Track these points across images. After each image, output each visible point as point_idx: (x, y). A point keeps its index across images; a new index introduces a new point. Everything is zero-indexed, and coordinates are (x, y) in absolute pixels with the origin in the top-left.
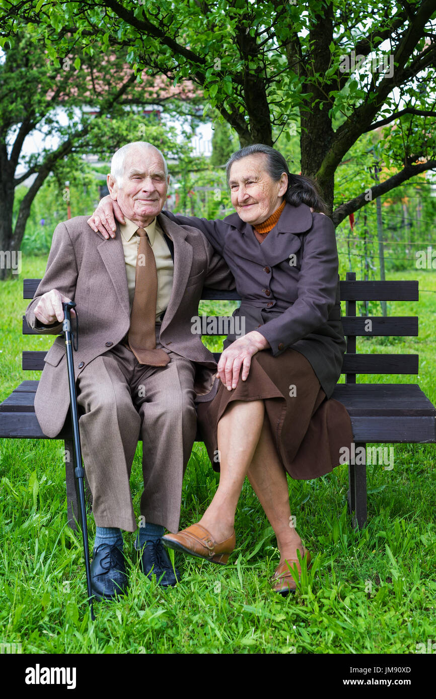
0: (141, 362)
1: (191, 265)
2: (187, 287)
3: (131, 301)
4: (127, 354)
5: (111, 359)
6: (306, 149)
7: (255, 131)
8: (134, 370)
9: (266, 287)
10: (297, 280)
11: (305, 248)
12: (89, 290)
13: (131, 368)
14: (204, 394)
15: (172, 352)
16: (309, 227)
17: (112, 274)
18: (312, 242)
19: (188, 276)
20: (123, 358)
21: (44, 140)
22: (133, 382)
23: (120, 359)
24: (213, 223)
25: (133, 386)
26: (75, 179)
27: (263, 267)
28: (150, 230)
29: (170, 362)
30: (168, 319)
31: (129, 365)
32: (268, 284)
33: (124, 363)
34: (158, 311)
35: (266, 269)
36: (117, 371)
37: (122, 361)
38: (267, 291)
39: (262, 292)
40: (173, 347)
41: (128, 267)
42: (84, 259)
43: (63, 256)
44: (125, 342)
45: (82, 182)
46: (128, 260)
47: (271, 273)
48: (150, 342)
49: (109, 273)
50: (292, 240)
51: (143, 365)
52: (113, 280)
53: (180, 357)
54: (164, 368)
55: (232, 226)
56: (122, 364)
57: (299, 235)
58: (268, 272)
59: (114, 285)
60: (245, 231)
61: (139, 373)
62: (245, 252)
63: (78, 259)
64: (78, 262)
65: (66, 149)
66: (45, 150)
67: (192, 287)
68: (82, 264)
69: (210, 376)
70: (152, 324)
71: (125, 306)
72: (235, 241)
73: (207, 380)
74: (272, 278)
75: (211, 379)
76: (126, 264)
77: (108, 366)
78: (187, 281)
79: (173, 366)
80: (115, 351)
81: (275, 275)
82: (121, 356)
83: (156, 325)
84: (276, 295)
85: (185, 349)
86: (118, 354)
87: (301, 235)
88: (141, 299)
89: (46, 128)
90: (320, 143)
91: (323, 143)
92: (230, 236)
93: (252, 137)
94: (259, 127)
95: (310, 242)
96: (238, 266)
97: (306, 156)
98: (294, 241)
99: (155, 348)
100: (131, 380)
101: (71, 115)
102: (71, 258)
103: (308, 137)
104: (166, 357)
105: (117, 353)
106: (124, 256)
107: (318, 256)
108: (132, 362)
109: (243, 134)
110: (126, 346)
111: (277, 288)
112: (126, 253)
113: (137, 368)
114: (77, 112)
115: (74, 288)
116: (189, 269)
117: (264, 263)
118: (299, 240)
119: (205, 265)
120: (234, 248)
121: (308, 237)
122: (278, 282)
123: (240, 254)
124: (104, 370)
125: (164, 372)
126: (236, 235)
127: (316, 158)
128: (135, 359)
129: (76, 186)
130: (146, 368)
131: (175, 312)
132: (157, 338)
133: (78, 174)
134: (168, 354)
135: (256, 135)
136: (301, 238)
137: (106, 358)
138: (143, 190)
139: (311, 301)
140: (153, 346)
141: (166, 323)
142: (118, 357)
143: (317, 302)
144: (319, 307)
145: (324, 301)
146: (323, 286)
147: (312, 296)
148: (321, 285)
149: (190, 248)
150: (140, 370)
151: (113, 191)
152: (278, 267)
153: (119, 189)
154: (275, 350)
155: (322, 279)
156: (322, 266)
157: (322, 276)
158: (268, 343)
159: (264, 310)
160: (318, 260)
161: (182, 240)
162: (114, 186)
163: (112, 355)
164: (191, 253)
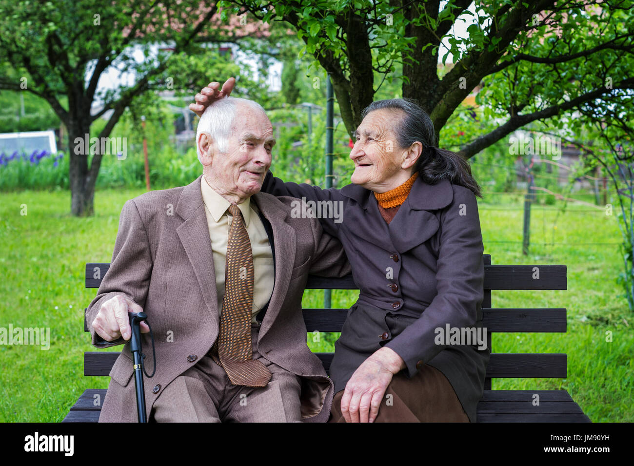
0: (233, 382)
1: (295, 252)
2: (291, 280)
3: (221, 299)
4: (216, 369)
8: (225, 390)
9: (393, 281)
10: (435, 272)
11: (444, 229)
12: (166, 286)
13: (221, 388)
14: (312, 416)
15: (272, 363)
16: (449, 202)
17: (196, 265)
18: (452, 222)
19: (292, 266)
20: (210, 375)
21: (120, 77)
22: (224, 404)
23: (207, 377)
25: (224, 409)
26: (150, 114)
27: (390, 253)
28: (244, 208)
29: (270, 381)
30: (269, 321)
31: (218, 384)
32: (396, 277)
33: (212, 382)
34: (255, 310)
35: (394, 256)
36: (204, 396)
37: (209, 379)
38: (393, 286)
39: (388, 287)
40: (273, 357)
41: (216, 256)
42: (160, 246)
43: (133, 243)
44: (213, 353)
45: (157, 117)
46: (215, 246)
47: (399, 263)
48: (244, 353)
49: (192, 264)
50: (428, 219)
51: (236, 385)
52: (197, 274)
53: (283, 371)
54: (263, 388)
55: (352, 200)
56: (209, 382)
57: (435, 212)
58: (397, 260)
59: (199, 280)
60: (368, 206)
61: (232, 393)
62: (367, 234)
63: (153, 247)
64: (153, 251)
65: (142, 86)
66: (121, 87)
67: (298, 279)
68: (158, 253)
69: (319, 391)
70: (247, 327)
71: (212, 307)
72: (356, 220)
73: (314, 396)
74: (402, 269)
75: (321, 395)
76: (213, 251)
77: (192, 390)
78: (291, 272)
79: (276, 386)
80: (200, 366)
81: (406, 266)
82: (208, 372)
84: (405, 292)
85: (289, 358)
86: (205, 370)
87: (439, 212)
88: (233, 297)
89: (122, 65)
92: (349, 212)
95: (449, 221)
96: (357, 251)
98: (430, 220)
99: (251, 358)
100: (221, 402)
101: (146, 53)
102: (143, 245)
104: (264, 373)
105: (202, 368)
106: (210, 242)
107: (461, 240)
108: (223, 381)
110: (215, 358)
111: (407, 282)
112: (213, 238)
113: (228, 388)
114: (154, 49)
115: (146, 283)
116: (293, 257)
117: (392, 248)
118: (437, 220)
119: (311, 250)
120: (354, 227)
121: (448, 216)
122: (408, 274)
123: (361, 235)
124: (187, 398)
125: (264, 394)
126: (357, 212)
128: (226, 376)
129: (152, 120)
130: (239, 389)
131: (277, 313)
132: (254, 344)
133: (153, 110)
134: (267, 366)
136: (439, 215)
137: (189, 379)
138: (255, 160)
139: (456, 298)
140: (248, 357)
141: (266, 326)
142: (204, 374)
143: (464, 298)
144: (466, 305)
145: (471, 297)
146: (471, 277)
147: (457, 290)
148: (467, 275)
149: (291, 231)
150: (230, 391)
151: (205, 153)
152: (410, 254)
153: (220, 153)
154: (412, 370)
155: (468, 269)
156: (468, 252)
157: (467, 264)
158: (404, 363)
159: (389, 314)
160: (463, 244)
161: (282, 222)
162: (210, 147)
163: (196, 374)
164: (294, 236)
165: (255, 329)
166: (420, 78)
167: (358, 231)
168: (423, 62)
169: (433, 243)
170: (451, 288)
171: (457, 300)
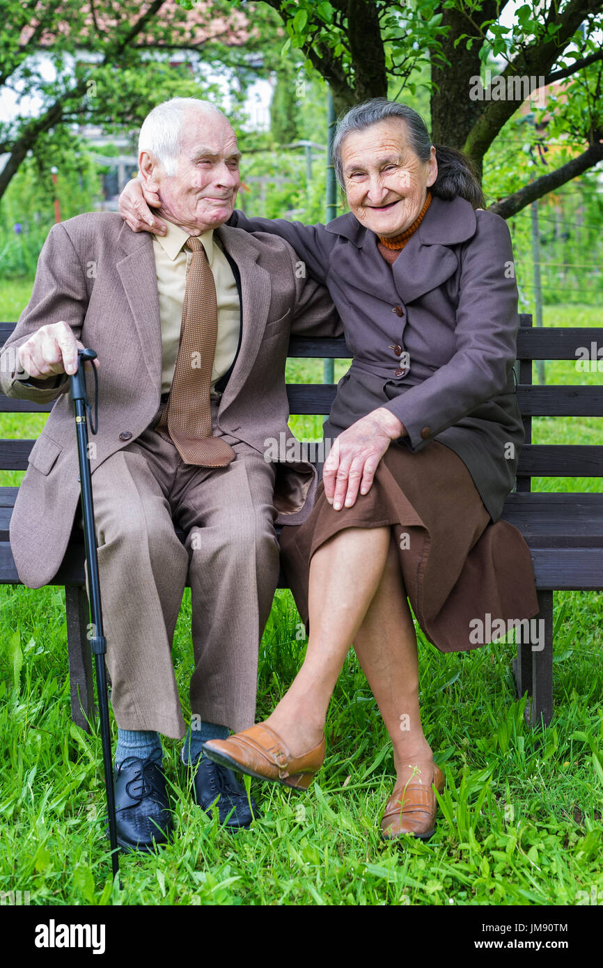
0: (186, 462)
1: (269, 303)
2: (263, 340)
4: (165, 446)
5: (138, 457)
6: (440, 114)
7: (362, 86)
8: (176, 474)
9: (396, 341)
11: (465, 268)
13: (171, 471)
14: (290, 513)
15: (241, 442)
16: (472, 233)
17: (138, 316)
18: (476, 258)
19: (265, 321)
20: (156, 454)
21: (18, 102)
22: (175, 492)
23: (153, 456)
24: (311, 231)
25: (175, 499)
27: (393, 306)
28: (207, 242)
29: (234, 460)
30: (232, 392)
31: (167, 465)
32: (400, 335)
33: (159, 462)
34: (215, 377)
35: (397, 309)
36: (148, 476)
37: (156, 458)
38: (396, 348)
39: (390, 350)
40: (243, 435)
41: (162, 299)
46: (164, 288)
47: (404, 318)
48: (201, 428)
49: (133, 313)
50: (443, 256)
51: (189, 466)
54: (225, 469)
55: (341, 237)
56: (155, 463)
57: (453, 247)
58: (401, 315)
60: (363, 244)
61: (186, 478)
62: (362, 280)
66: (20, 118)
67: (273, 339)
69: (299, 485)
70: (204, 400)
71: (154, 371)
72: (346, 262)
73: (294, 492)
74: (408, 326)
75: (301, 491)
76: (160, 294)
77: (133, 468)
78: (263, 330)
80: (143, 442)
81: (413, 321)
82: (154, 449)
83: (211, 400)
85: (262, 438)
86: (150, 447)
87: (458, 248)
89: (21, 85)
90: (462, 106)
91: (466, 107)
92: (338, 253)
93: (356, 95)
94: (368, 80)
95: (472, 258)
96: (351, 304)
97: (440, 126)
98: (446, 257)
99: (210, 436)
100: (171, 489)
101: (59, 66)
103: (443, 96)
104: (227, 452)
105: (145, 443)
107: (486, 281)
108: (173, 460)
109: (342, 90)
110: (162, 433)
111: (414, 342)
113: (180, 471)
116: (266, 310)
117: (395, 299)
118: (455, 257)
119: (291, 299)
120: (344, 272)
121: (470, 251)
122: (415, 331)
123: (355, 283)
124: (126, 474)
125: (226, 475)
126: (347, 250)
127: (455, 131)
128: (178, 454)
130: (195, 470)
132: (214, 419)
134: (232, 445)
135: (362, 91)
136: (458, 252)
137: (127, 453)
138: (216, 183)
139: (480, 354)
140: (206, 432)
141: (228, 398)
142: (149, 453)
143: (489, 355)
144: (492, 363)
145: (500, 354)
146: (499, 330)
147: (481, 345)
148: (496, 327)
149: (265, 275)
150: (185, 474)
151: (149, 177)
152: (418, 303)
153: (167, 177)
154: (415, 439)
155: (496, 318)
156: (496, 297)
157: (495, 313)
158: (404, 428)
159: (390, 383)
160: (488, 287)
161: (252, 264)
162: (155, 170)
163: (139, 449)
164: (269, 282)
165: (216, 402)
166: (456, 86)
167: (350, 278)
168: (460, 63)
169: (450, 286)
170: (474, 342)
171: (481, 357)
